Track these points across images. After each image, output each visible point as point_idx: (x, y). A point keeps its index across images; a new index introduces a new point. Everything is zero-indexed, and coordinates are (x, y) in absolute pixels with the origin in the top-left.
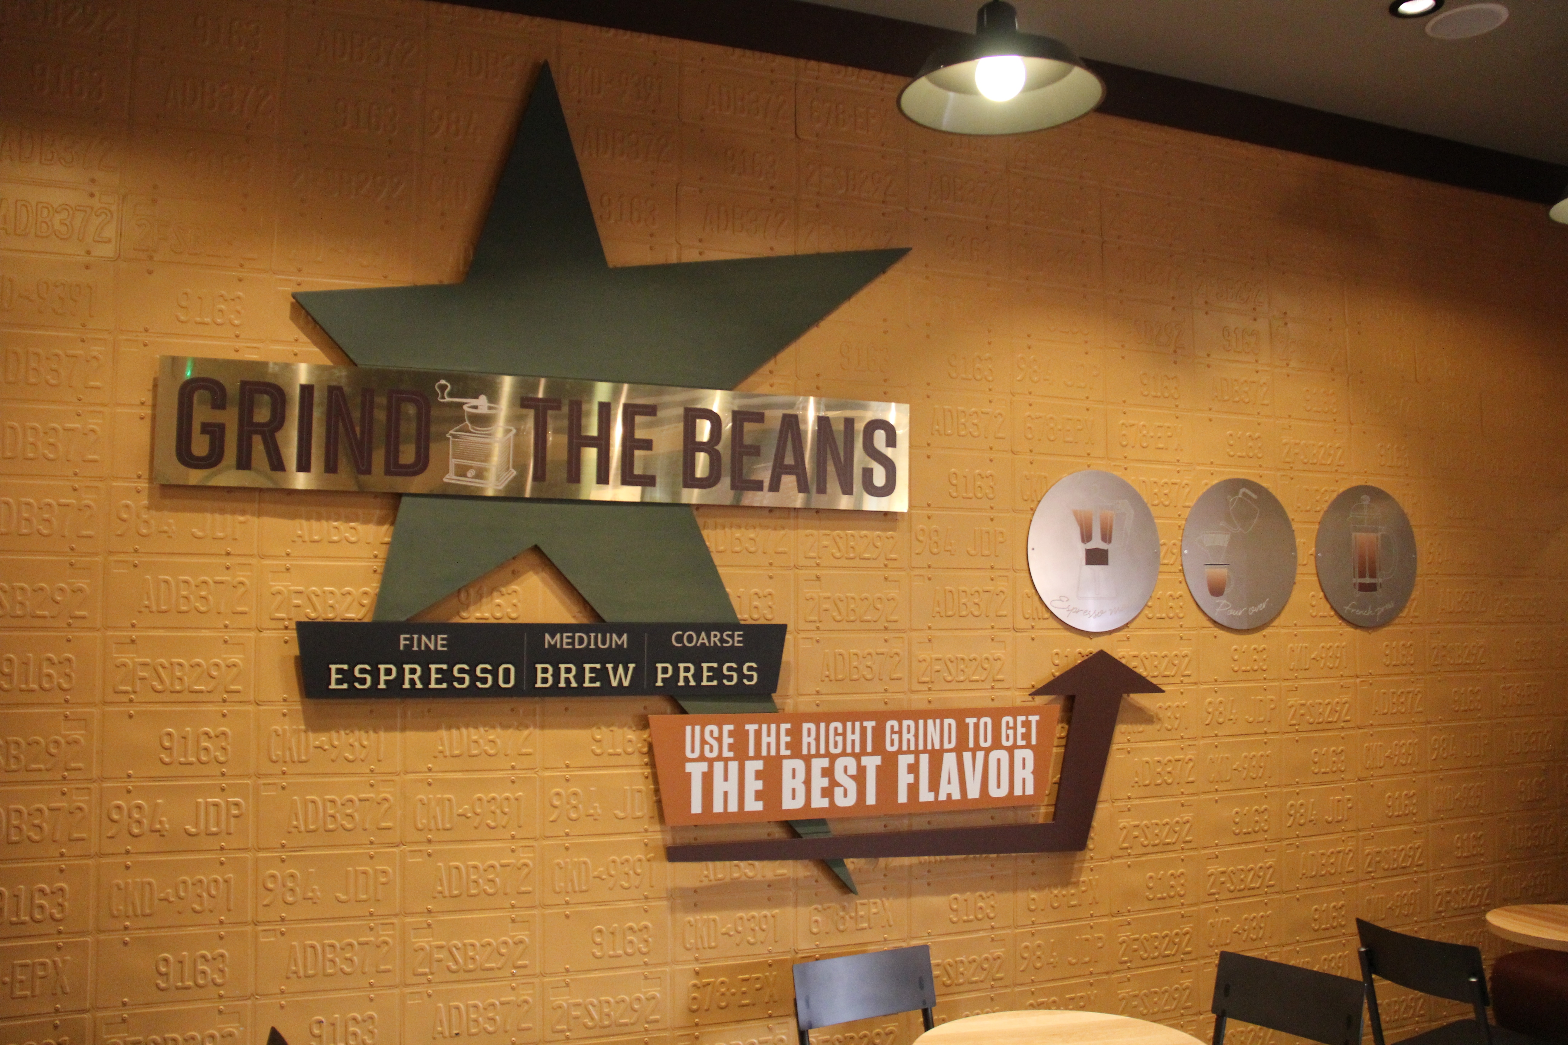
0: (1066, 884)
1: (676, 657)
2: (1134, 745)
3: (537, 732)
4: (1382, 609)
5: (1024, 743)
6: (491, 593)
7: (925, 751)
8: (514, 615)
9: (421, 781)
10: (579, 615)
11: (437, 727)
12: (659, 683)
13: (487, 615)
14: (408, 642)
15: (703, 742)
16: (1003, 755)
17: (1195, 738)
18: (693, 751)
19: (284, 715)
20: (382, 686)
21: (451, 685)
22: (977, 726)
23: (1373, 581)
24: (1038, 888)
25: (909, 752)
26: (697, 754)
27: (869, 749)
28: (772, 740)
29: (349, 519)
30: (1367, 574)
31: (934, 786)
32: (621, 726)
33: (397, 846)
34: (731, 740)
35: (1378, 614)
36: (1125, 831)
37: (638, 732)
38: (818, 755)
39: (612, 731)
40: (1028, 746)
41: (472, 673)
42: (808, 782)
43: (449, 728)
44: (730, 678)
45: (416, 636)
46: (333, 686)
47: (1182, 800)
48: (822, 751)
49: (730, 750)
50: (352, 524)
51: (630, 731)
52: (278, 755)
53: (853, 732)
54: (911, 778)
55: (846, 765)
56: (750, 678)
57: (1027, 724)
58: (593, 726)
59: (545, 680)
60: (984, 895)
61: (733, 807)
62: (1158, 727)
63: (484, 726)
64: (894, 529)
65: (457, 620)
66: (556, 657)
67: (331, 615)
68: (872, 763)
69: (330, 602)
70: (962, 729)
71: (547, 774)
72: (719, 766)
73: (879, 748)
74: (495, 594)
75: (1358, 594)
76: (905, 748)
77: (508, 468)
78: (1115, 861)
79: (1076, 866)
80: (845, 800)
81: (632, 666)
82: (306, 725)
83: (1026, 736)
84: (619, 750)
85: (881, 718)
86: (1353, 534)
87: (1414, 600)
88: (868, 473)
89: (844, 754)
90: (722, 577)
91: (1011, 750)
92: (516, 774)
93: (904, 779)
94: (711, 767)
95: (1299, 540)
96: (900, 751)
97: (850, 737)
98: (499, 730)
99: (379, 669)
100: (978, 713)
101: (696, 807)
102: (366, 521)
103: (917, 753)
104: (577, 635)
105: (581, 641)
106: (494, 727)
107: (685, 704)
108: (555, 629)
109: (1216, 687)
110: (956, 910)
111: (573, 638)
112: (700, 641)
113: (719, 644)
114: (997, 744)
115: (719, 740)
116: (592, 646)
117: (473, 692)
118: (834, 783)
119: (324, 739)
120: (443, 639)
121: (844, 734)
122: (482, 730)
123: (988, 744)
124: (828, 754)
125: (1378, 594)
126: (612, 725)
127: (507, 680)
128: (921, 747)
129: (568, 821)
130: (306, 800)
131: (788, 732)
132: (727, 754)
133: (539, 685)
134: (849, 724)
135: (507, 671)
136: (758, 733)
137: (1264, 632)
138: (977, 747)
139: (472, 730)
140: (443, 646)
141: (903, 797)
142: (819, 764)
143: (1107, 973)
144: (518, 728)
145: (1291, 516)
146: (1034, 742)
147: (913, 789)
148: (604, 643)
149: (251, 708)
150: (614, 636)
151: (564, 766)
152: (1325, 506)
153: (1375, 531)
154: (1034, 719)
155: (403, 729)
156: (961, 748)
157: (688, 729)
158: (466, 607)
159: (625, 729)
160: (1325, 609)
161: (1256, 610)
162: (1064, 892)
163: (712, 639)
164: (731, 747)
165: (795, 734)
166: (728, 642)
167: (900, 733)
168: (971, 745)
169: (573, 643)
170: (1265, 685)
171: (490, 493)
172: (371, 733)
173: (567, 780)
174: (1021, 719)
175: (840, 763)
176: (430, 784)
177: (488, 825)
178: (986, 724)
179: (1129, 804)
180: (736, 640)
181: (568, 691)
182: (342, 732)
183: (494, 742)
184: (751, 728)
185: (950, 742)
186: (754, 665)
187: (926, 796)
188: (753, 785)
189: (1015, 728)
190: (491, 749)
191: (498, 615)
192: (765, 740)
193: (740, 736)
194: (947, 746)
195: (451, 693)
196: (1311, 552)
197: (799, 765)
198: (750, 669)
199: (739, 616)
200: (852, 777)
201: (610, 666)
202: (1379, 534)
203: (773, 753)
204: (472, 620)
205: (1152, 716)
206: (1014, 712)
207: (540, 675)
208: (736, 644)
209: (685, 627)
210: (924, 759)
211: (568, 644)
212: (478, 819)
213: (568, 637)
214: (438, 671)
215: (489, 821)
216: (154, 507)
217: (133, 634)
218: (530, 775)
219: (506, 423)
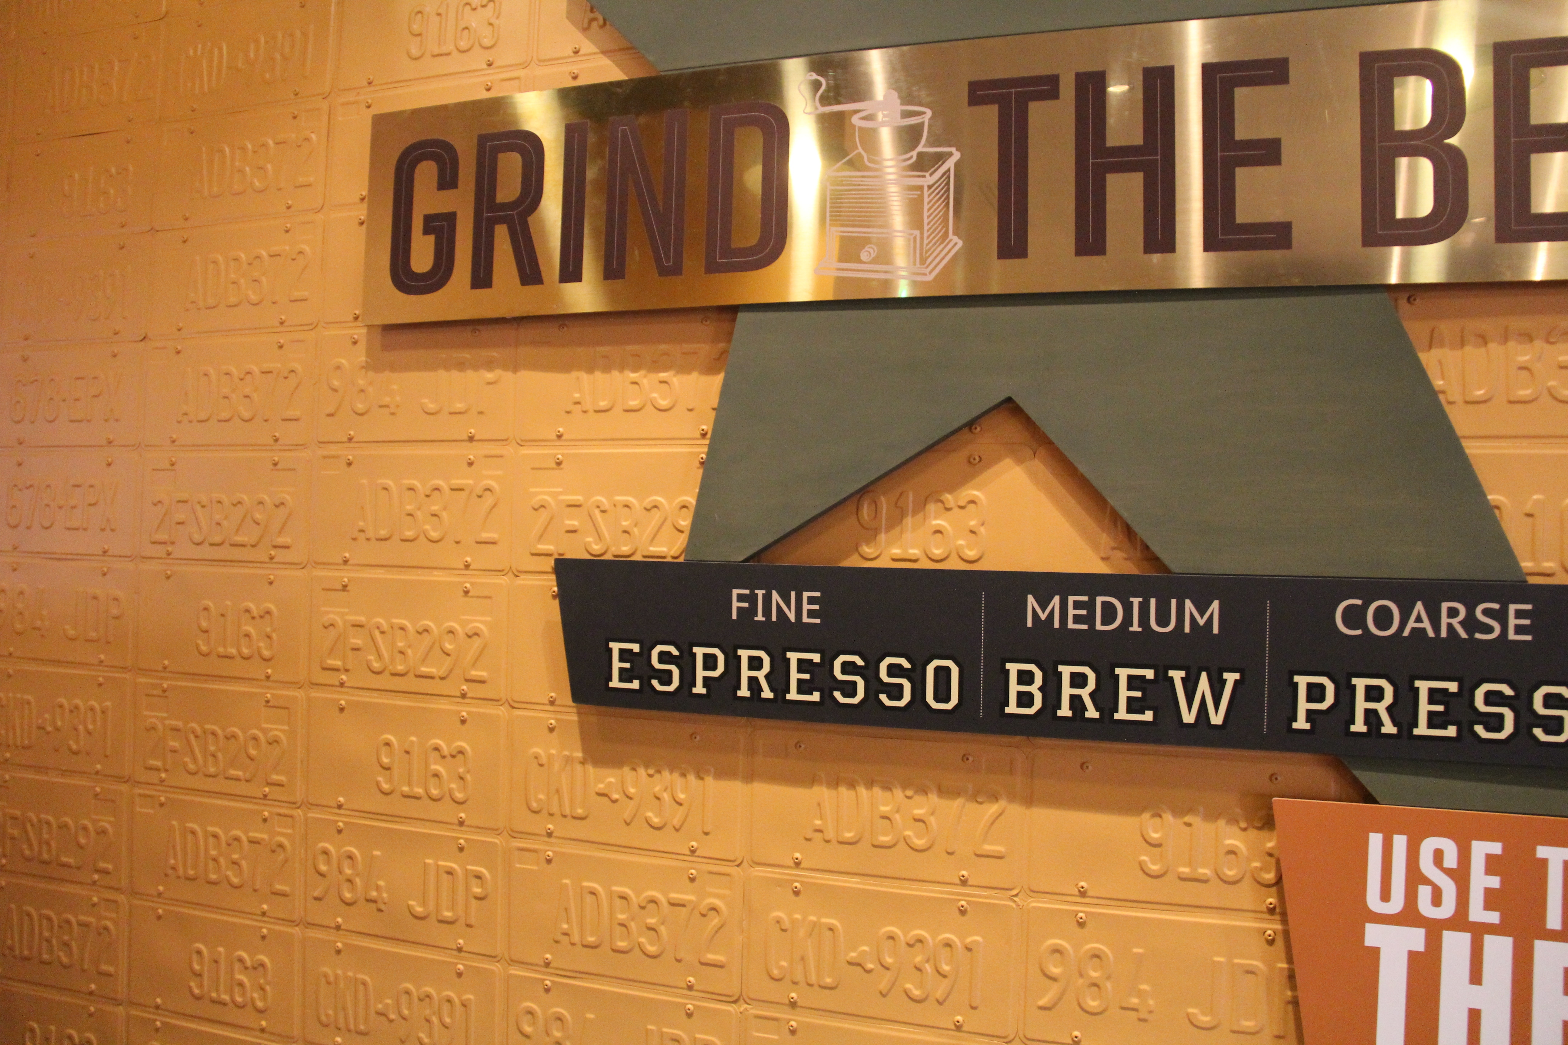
1: (1345, 660)
3: (1015, 810)
6: (921, 506)
8: (971, 554)
9: (779, 883)
10: (1119, 555)
11: (811, 781)
12: (1301, 723)
13: (914, 552)
14: (746, 605)
15: (1415, 877)
18: (1385, 896)
19: (551, 730)
20: (699, 689)
21: (827, 696)
26: (1396, 905)
29: (656, 366)
32: (1211, 816)
33: (735, 1002)
34: (1494, 882)
37: (1253, 833)
39: (1189, 825)
41: (869, 673)
43: (835, 783)
44: (1495, 722)
45: (760, 593)
46: (615, 683)
49: (1488, 906)
50: (663, 375)
51: (1235, 830)
52: (540, 800)
56: (1552, 725)
58: (1144, 809)
59: (1025, 699)
63: (904, 788)
65: (853, 562)
66: (1050, 647)
67: (625, 549)
69: (624, 523)
71: (1036, 903)
72: (1456, 944)
74: (932, 507)
77: (946, 235)
81: (1231, 678)
82: (584, 751)
84: (1204, 871)
90: (1473, 462)
92: (968, 895)
94: (1434, 942)
98: (933, 798)
99: (694, 655)
101: (1391, 1033)
102: (684, 369)
104: (1099, 600)
105: (1109, 613)
106: (924, 791)
107: (1368, 778)
111: (1090, 606)
112: (1411, 624)
113: (1464, 635)
115: (1460, 875)
116: (1135, 627)
117: (874, 714)
119: (612, 780)
120: (811, 600)
122: (898, 793)
126: (1190, 810)
127: (942, 695)
129: (1078, 1009)
130: (582, 888)
132: (1478, 913)
133: (1012, 708)
135: (942, 674)
139: (877, 791)
140: (811, 614)
144: (974, 797)
148: (1163, 620)
149: (502, 711)
150: (1188, 604)
151: (1076, 892)
155: (750, 777)
157: (1375, 841)
158: (872, 533)
159: (1221, 823)
163: (1444, 620)
164: (1491, 899)
166: (1489, 629)
169: (1089, 619)
171: (903, 291)
172: (691, 778)
173: (1081, 925)
176: (797, 893)
177: (907, 993)
182: (642, 771)
183: (923, 822)
184: (1555, 856)
190: (919, 837)
191: (937, 552)
195: (829, 712)
198: (1553, 701)
199: (1527, 565)
201: (1177, 675)
204: (884, 563)
207: (1014, 688)
208: (1512, 636)
209: (1369, 588)
211: (1077, 619)
212: (888, 976)
213: (1077, 605)
214: (803, 666)
215: (908, 986)
216: (373, 365)
217: (345, 575)
218: (999, 900)
219: (934, 141)
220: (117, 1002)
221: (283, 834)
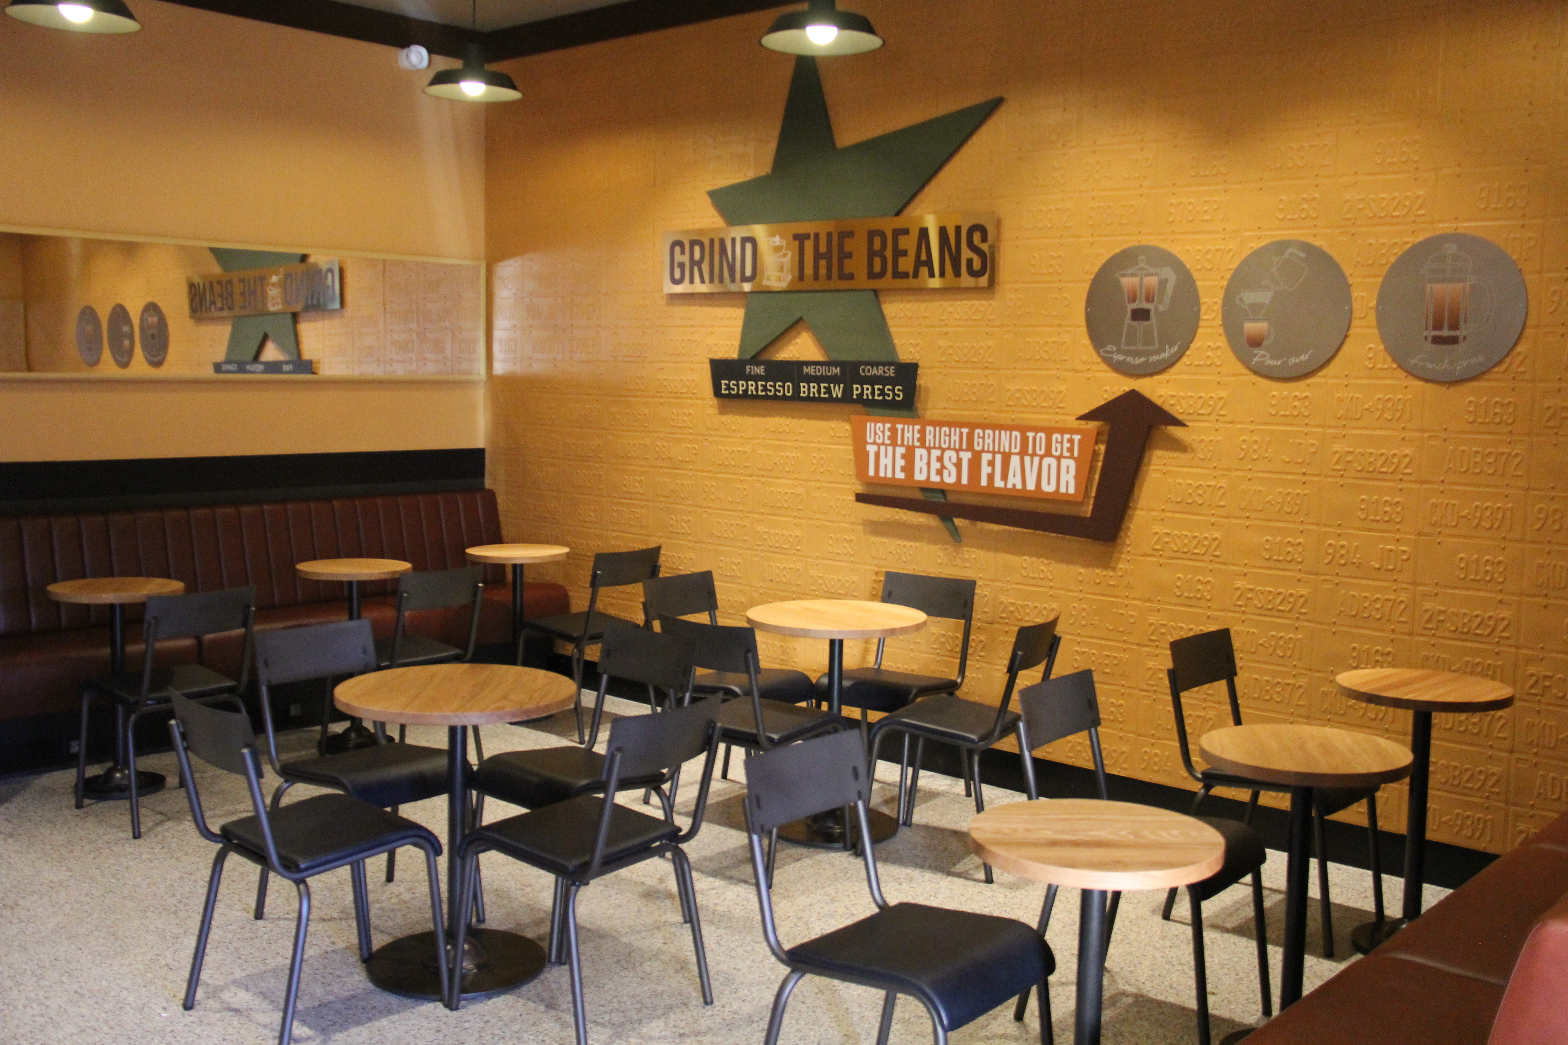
0: (1106, 567)
1: (863, 381)
2: (1169, 468)
3: (806, 421)
4: (1465, 364)
5: (1068, 454)
6: (786, 345)
7: (999, 452)
8: (797, 356)
9: (760, 444)
10: (824, 356)
12: (855, 397)
13: (786, 356)
14: (750, 370)
15: (876, 433)
16: (1053, 462)
17: (1229, 470)
18: (870, 439)
19: (711, 406)
20: (741, 392)
21: (767, 393)
22: (1034, 438)
23: (1453, 333)
24: (1086, 565)
25: (988, 452)
26: (872, 440)
27: (964, 447)
28: (910, 435)
29: (730, 308)
30: (1446, 326)
31: (1004, 477)
33: (751, 477)
34: (889, 434)
35: (1458, 368)
36: (1157, 536)
38: (935, 448)
40: (1071, 457)
41: (775, 387)
42: (929, 464)
43: (771, 416)
44: (889, 395)
45: (754, 367)
46: (724, 392)
47: (1213, 520)
48: (937, 445)
50: (731, 311)
51: (847, 424)
53: (955, 435)
54: (989, 470)
55: (951, 456)
56: (899, 396)
57: (1071, 441)
58: (830, 419)
59: (804, 392)
60: (1045, 562)
61: (889, 475)
62: (1192, 455)
63: (784, 417)
64: (992, 299)
65: (772, 359)
66: (809, 379)
67: (726, 356)
68: (966, 456)
69: (727, 349)
70: (1024, 440)
71: (811, 445)
72: (883, 448)
73: (970, 447)
74: (789, 345)
75: (1429, 346)
76: (986, 449)
78: (1149, 558)
79: (1116, 555)
80: (950, 479)
81: (842, 386)
82: (717, 412)
83: (1071, 450)
84: (842, 435)
85: (972, 427)
86: (1429, 286)
87: (1519, 354)
88: (970, 262)
89: (949, 448)
90: (891, 333)
91: (1059, 458)
92: (797, 444)
93: (985, 470)
94: (879, 449)
95: (1356, 293)
96: (983, 451)
97: (953, 438)
98: (790, 419)
99: (739, 383)
100: (1037, 430)
101: (871, 473)
102: (738, 307)
103: (994, 453)
104: (818, 367)
105: (819, 370)
106: (788, 417)
107: (867, 410)
108: (808, 363)
109: (1252, 427)
110: (1025, 568)
111: (816, 369)
112: (874, 372)
113: (883, 374)
114: (1048, 453)
115: (883, 432)
116: (824, 374)
117: (775, 397)
118: (943, 467)
119: (724, 418)
120: (763, 369)
121: (950, 436)
123: (1042, 452)
124: (940, 448)
125: (1461, 347)
126: (839, 420)
127: (789, 392)
128: (996, 449)
129: (819, 473)
130: (718, 449)
131: (919, 431)
132: (887, 442)
133: (802, 395)
134: (953, 429)
135: (789, 387)
136: (903, 430)
137: (1308, 381)
138: (1034, 454)
139: (779, 418)
140: (763, 372)
141: (984, 482)
142: (935, 453)
143: (1138, 645)
145: (1347, 271)
146: (1076, 454)
147: (991, 477)
148: (829, 372)
149: (700, 402)
150: (834, 368)
151: (818, 442)
152: (1393, 259)
153: (1463, 280)
154: (1077, 438)
155: (754, 416)
156: (1023, 453)
157: (868, 424)
158: (777, 352)
159: (844, 423)
160: (1388, 363)
161: (1297, 361)
162: (1105, 573)
163: (880, 371)
164: (889, 438)
165: (922, 432)
166: (887, 373)
167: (983, 438)
168: (1030, 451)
169: (816, 372)
170: (1306, 430)
171: (780, 289)
173: (819, 450)
174: (1067, 436)
175: (947, 454)
176: (763, 446)
178: (1041, 438)
179: (1163, 515)
180: (891, 372)
181: (814, 399)
183: (788, 425)
184: (899, 427)
185: (1016, 448)
186: (900, 388)
187: (999, 483)
188: (900, 462)
189: (1062, 443)
190: (787, 429)
192: (906, 435)
193: (893, 430)
194: (1013, 450)
195: (766, 397)
196: (1371, 305)
197: (924, 452)
198: (899, 390)
199: (901, 357)
200: (954, 464)
201: (832, 385)
202: (1468, 284)
203: (910, 444)
204: (780, 359)
205: (1186, 447)
206: (1062, 431)
207: (802, 390)
208: (891, 375)
209: (866, 364)
210: (998, 457)
211: (814, 372)
212: (781, 466)
213: (814, 369)
214: (762, 385)
215: (786, 468)
216: (668, 304)
217: (662, 365)
218: (803, 444)
219: (787, 249)
220: (603, 496)
221: (647, 441)
